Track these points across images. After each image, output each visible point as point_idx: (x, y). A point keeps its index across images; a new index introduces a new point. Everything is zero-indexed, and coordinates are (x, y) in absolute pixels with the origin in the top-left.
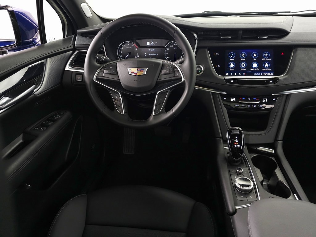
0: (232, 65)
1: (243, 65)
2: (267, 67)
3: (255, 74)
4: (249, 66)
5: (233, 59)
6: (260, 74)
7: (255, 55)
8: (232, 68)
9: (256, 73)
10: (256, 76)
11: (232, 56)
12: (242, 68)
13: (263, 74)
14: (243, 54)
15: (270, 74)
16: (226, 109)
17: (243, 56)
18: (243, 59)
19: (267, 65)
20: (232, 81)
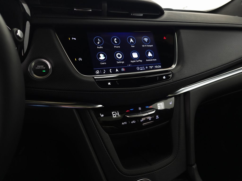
0: (102, 57)
1: (119, 56)
2: (150, 56)
3: (138, 68)
4: (128, 57)
5: (102, 47)
6: (145, 68)
7: (131, 40)
8: (103, 62)
9: (140, 67)
10: (140, 71)
11: (98, 43)
12: (118, 61)
13: (149, 68)
14: (115, 39)
15: (156, 67)
16: (108, 134)
17: (116, 42)
18: (116, 46)
19: (150, 54)
20: (109, 84)
